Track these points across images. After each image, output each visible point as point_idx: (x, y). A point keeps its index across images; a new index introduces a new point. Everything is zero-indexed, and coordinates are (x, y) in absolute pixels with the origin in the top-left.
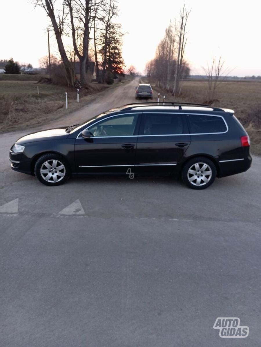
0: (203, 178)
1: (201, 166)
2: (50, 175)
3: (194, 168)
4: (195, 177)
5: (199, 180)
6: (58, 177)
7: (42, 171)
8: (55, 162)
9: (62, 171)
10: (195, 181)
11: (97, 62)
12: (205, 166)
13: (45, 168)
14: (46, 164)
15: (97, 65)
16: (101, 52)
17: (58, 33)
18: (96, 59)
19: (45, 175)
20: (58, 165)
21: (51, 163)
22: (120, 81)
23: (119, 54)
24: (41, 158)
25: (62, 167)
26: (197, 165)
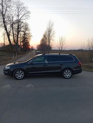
0: (69, 75)
1: (68, 71)
2: (19, 76)
3: (66, 72)
4: (66, 75)
5: (67, 76)
6: (22, 77)
7: (16, 75)
8: (21, 71)
9: (23, 75)
10: (66, 76)
11: (21, 45)
12: (69, 71)
13: (17, 73)
14: (18, 72)
15: (21, 46)
16: (22, 42)
17: (8, 35)
18: (21, 44)
19: (17, 76)
20: (22, 72)
21: (19, 72)
22: (29, 51)
23: (28, 42)
24: (16, 70)
25: (23, 73)
26: (66, 71)
